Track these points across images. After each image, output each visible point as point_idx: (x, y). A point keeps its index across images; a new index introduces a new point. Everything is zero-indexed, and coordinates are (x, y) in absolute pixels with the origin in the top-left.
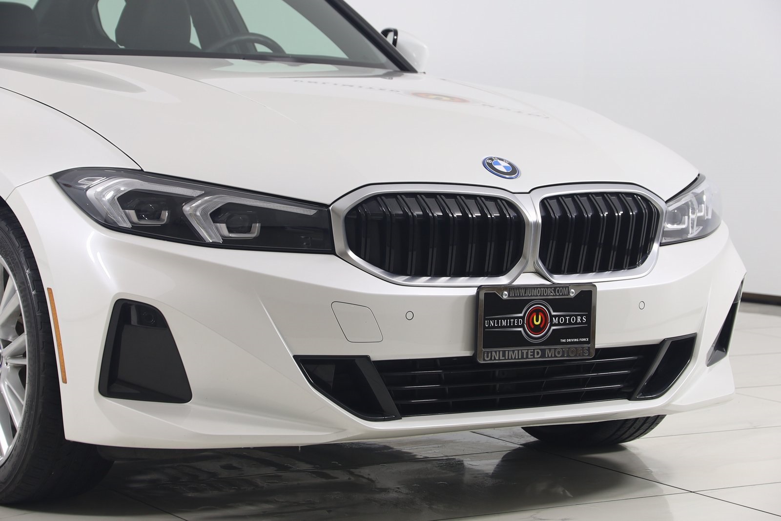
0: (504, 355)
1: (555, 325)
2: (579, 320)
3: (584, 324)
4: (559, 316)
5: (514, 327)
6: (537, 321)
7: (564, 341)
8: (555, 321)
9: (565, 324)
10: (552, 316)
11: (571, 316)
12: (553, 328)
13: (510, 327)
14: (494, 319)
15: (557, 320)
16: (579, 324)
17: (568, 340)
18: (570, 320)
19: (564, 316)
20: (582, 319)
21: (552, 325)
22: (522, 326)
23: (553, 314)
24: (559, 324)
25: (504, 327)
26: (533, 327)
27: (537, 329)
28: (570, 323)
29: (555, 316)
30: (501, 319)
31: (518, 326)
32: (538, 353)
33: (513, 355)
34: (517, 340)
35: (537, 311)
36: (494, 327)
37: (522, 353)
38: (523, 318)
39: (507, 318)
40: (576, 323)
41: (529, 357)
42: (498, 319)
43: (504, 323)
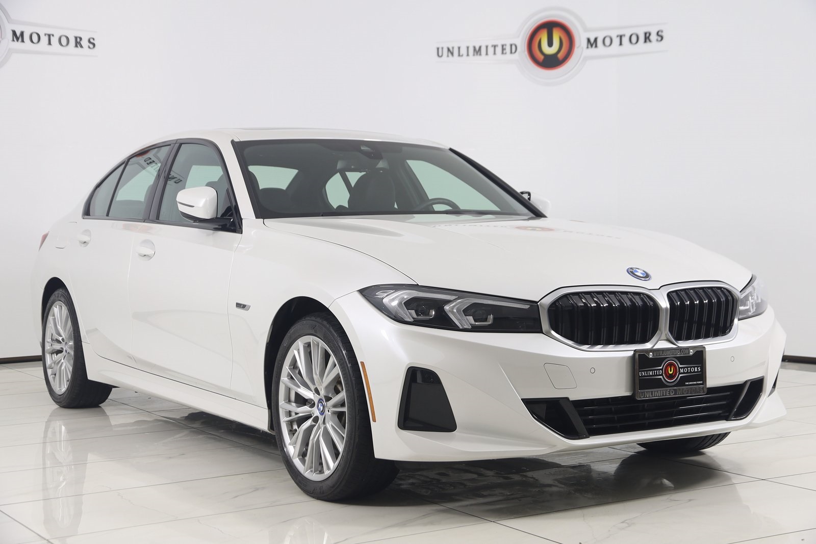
0: (652, 394)
1: (682, 373)
2: (696, 370)
3: (699, 372)
4: (684, 368)
5: (657, 375)
6: (671, 371)
7: (688, 383)
8: (682, 371)
9: (687, 372)
10: (679, 368)
11: (691, 367)
12: (681, 375)
13: (655, 375)
14: (645, 371)
15: (683, 370)
16: (696, 372)
17: (690, 383)
18: (690, 370)
19: (687, 367)
20: (698, 369)
21: (680, 374)
22: (662, 375)
23: (680, 366)
24: (684, 373)
25: (651, 376)
26: (668, 375)
27: (671, 377)
28: (691, 372)
29: (682, 368)
30: (649, 371)
31: (659, 375)
32: (672, 393)
33: (656, 394)
34: (659, 384)
35: (671, 365)
36: (645, 376)
37: (663, 392)
38: (662, 369)
39: (652, 370)
40: (694, 372)
41: (667, 394)
42: (647, 371)
43: (651, 374)
